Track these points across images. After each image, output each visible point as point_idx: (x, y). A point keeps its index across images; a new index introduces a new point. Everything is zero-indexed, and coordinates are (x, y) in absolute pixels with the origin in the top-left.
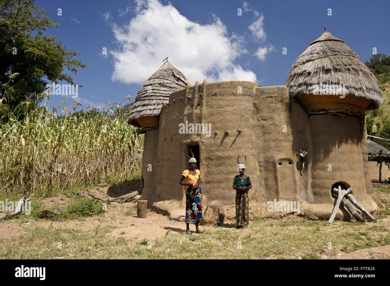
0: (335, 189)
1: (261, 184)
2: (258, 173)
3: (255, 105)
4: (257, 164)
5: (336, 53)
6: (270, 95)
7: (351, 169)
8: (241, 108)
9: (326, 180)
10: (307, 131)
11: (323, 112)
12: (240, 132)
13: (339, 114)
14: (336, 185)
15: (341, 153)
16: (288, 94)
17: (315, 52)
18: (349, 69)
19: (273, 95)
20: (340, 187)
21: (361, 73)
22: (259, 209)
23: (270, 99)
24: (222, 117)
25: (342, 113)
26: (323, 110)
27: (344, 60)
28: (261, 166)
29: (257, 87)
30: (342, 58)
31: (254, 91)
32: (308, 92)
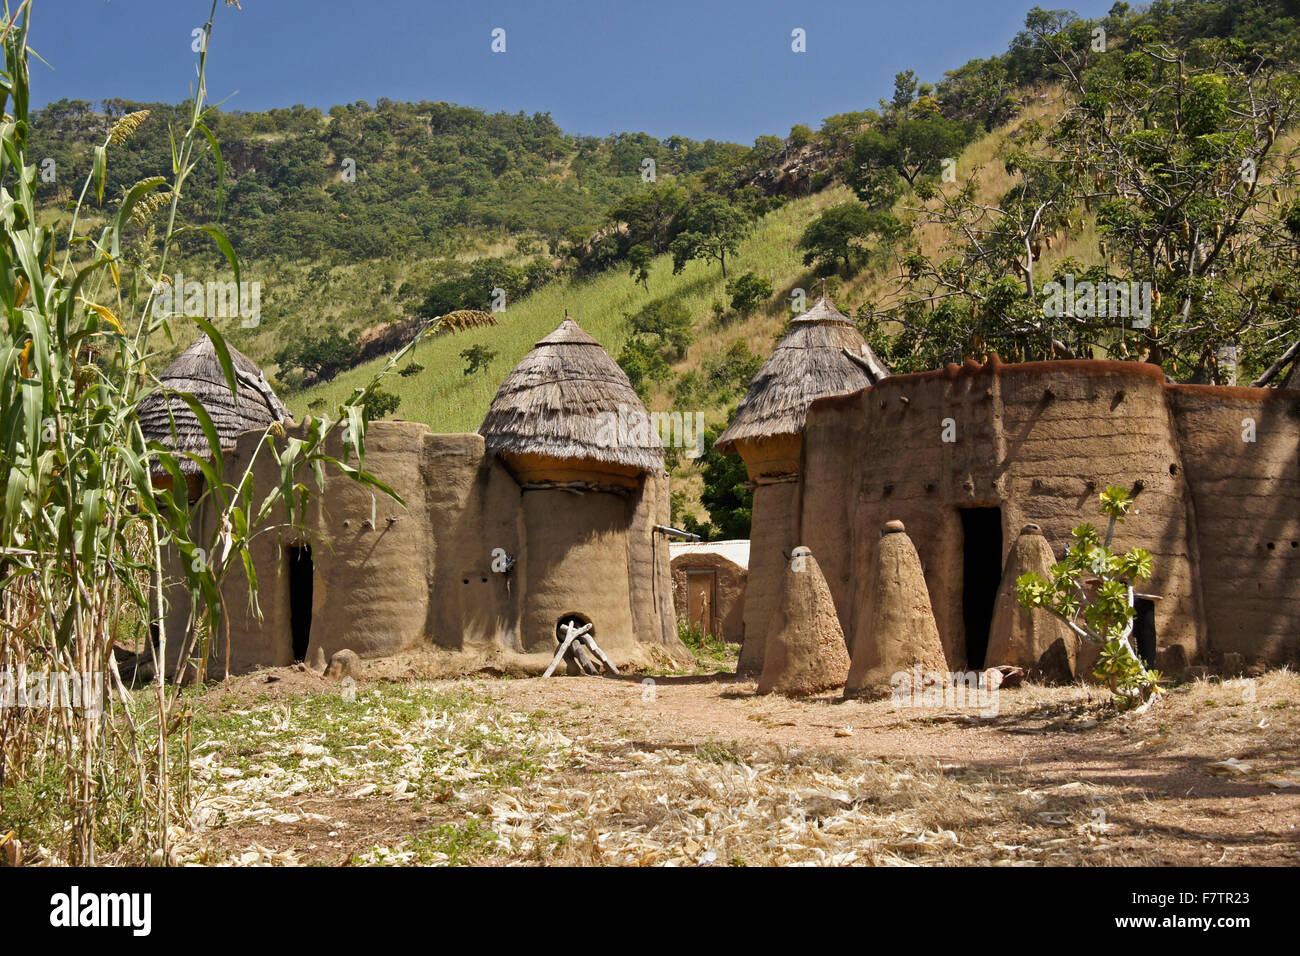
0: (563, 626)
2: (426, 599)
3: (421, 469)
4: (424, 583)
5: (574, 375)
6: (450, 452)
7: (594, 590)
8: (395, 475)
9: (548, 611)
10: (519, 519)
11: (548, 486)
12: (392, 522)
13: (573, 490)
14: (565, 620)
16: (484, 449)
17: (537, 370)
18: (590, 410)
19: (456, 452)
20: (572, 623)
22: (426, 663)
23: (449, 459)
24: (358, 493)
25: (579, 489)
26: (548, 482)
27: (584, 391)
28: (430, 585)
29: (426, 433)
30: (583, 386)
31: (420, 442)
32: (516, 451)
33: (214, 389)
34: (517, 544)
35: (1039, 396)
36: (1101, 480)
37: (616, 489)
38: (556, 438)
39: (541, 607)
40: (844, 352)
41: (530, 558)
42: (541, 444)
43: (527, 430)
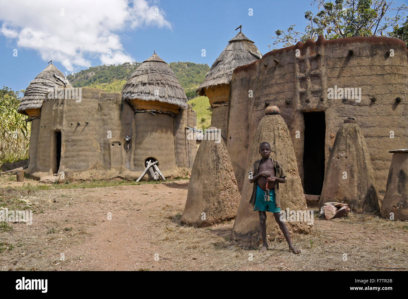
0: (147, 162)
1: (101, 158)
2: (99, 151)
3: (99, 105)
4: (99, 145)
5: (153, 71)
6: (109, 99)
7: (159, 149)
8: (89, 107)
9: (142, 156)
10: (133, 123)
11: (143, 111)
12: (87, 123)
13: (152, 113)
14: (148, 159)
15: (153, 138)
16: (121, 98)
17: (142, 69)
18: (158, 83)
19: (111, 99)
20: (150, 161)
21: (167, 86)
22: (97, 174)
23: (109, 101)
24: (77, 113)
25: (154, 112)
26: (143, 110)
27: (156, 77)
28: (101, 146)
29: (102, 92)
30: (156, 75)
31: (100, 95)
32: (131, 98)
33: (47, 81)
34: (132, 132)
37: (168, 113)
38: (145, 93)
39: (140, 155)
40: (250, 52)
41: (136, 137)
42: (139, 95)
43: (136, 90)
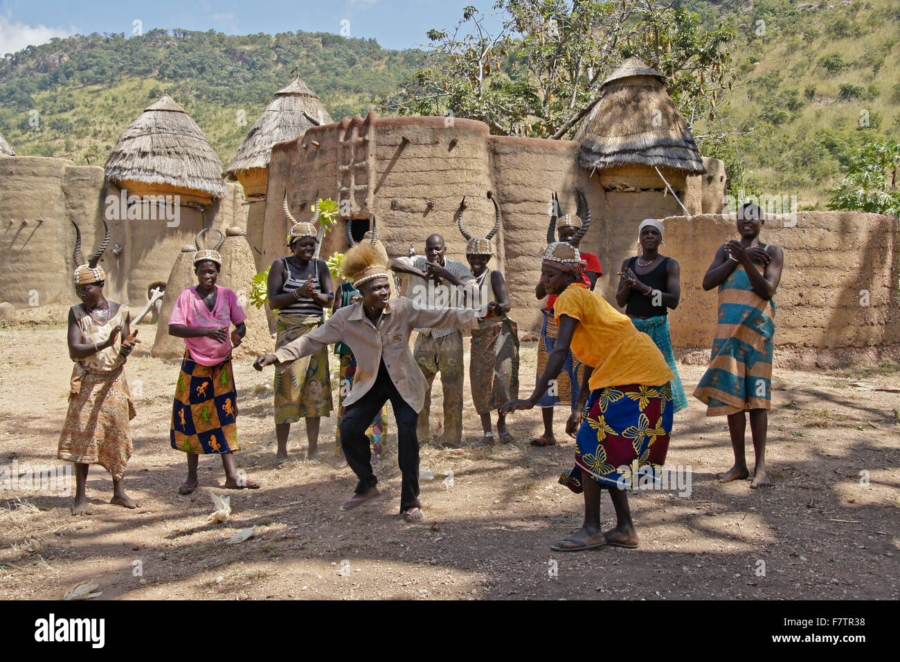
0: (152, 290)
1: (67, 284)
2: (65, 271)
3: (63, 188)
4: (63, 261)
5: (161, 130)
6: (81, 178)
8: (44, 192)
9: (143, 280)
12: (41, 221)
14: (154, 286)
15: (162, 249)
16: (103, 177)
17: (140, 126)
18: (169, 153)
19: (85, 178)
20: (158, 288)
21: (186, 157)
22: (61, 312)
23: (80, 183)
24: (20, 203)
27: (167, 141)
28: (67, 263)
29: (68, 165)
30: (166, 137)
31: (63, 170)
32: (120, 178)
34: (125, 238)
35: (400, 141)
36: (437, 202)
37: (191, 204)
38: (146, 170)
39: (139, 278)
40: (304, 114)
41: (133, 246)
42: (134, 174)
43: (128, 165)
